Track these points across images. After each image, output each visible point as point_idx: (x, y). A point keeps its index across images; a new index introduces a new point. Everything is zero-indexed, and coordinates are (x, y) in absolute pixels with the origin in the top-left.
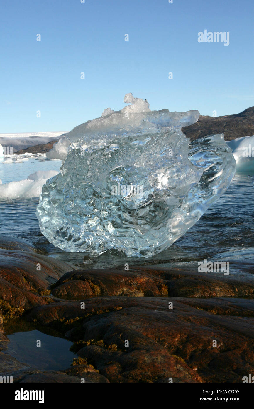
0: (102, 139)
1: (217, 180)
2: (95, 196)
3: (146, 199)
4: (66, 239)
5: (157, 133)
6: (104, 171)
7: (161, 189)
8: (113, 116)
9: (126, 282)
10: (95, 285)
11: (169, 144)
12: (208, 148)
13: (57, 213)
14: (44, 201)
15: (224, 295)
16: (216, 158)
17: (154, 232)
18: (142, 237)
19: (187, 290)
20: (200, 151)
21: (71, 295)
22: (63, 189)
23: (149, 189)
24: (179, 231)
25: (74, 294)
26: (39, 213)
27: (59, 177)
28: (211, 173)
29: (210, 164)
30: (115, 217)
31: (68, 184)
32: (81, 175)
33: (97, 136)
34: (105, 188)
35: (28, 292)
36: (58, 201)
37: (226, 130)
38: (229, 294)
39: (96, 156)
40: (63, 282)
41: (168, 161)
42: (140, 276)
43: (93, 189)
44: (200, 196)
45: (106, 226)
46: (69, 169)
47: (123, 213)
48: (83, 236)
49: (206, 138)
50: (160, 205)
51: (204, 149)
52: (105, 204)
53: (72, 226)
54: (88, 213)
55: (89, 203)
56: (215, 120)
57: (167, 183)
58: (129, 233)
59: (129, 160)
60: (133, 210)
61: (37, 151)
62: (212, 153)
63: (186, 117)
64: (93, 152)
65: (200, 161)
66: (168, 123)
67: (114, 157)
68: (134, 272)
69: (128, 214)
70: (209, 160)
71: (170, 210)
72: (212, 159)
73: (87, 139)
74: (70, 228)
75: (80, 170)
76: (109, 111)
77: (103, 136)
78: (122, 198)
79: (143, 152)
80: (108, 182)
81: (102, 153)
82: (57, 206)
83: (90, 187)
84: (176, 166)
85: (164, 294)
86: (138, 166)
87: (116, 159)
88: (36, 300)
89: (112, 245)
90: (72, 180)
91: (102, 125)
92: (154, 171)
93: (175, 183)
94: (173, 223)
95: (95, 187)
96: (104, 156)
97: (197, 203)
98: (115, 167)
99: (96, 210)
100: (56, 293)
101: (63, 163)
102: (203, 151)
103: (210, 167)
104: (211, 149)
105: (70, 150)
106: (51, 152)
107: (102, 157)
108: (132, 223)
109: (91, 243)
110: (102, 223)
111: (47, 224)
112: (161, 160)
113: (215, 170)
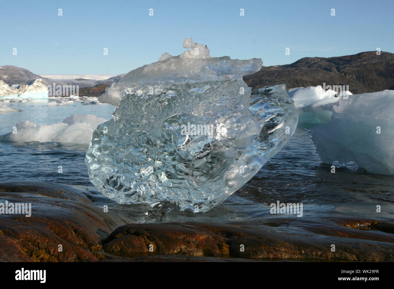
0: (158, 85)
1: (277, 133)
2: (149, 144)
3: (201, 150)
4: (116, 188)
5: (217, 81)
6: (160, 119)
7: (219, 140)
8: (172, 61)
9: (184, 239)
10: (151, 241)
11: (230, 93)
12: (269, 99)
13: (107, 161)
14: (95, 147)
15: (290, 257)
16: (277, 110)
17: (210, 185)
18: (198, 189)
19: (250, 250)
20: (260, 101)
21: (125, 252)
22: (115, 135)
23: (205, 139)
24: (236, 184)
25: (128, 250)
26: (88, 160)
27: (111, 122)
28: (271, 125)
29: (271, 115)
30: (169, 167)
31: (120, 131)
32: (135, 122)
33: (154, 81)
34: (160, 136)
35: (77, 247)
36: (110, 148)
37: (277, 80)
38: (295, 256)
39: (151, 102)
40: (116, 237)
41: (228, 110)
42: (199, 233)
43: (147, 137)
44: (259, 149)
45: (159, 175)
46: (122, 115)
47: (178, 164)
48: (134, 186)
49: (267, 88)
50: (218, 157)
51: (265, 100)
52: (160, 153)
53: (123, 175)
54: (141, 162)
55: (142, 152)
56: (267, 70)
57: (227, 134)
58: (183, 184)
59: (187, 108)
60: (189, 161)
61: (83, 94)
62: (273, 103)
63: (248, 66)
64: (149, 98)
65: (260, 112)
66: (229, 71)
67: (171, 104)
68: (192, 228)
69: (183, 164)
70: (270, 111)
71: (228, 162)
72: (273, 110)
73: (143, 84)
74: (120, 177)
75: (134, 116)
76: (167, 56)
77: (159, 82)
78: (177, 147)
79: (202, 101)
80: (163, 130)
81: (158, 99)
82: (108, 153)
83: (144, 134)
84: (237, 116)
85: (225, 254)
86: (196, 114)
87: (173, 106)
88: (86, 256)
89: (165, 197)
90: (125, 126)
91: (160, 70)
92: (213, 121)
93: (234, 134)
94: (230, 175)
95: (150, 135)
96: (160, 102)
97: (256, 156)
98: (171, 115)
99: (150, 159)
100: (108, 248)
101: (116, 108)
102: (264, 102)
103: (270, 118)
104: (272, 100)
105: (124, 95)
106: (104, 96)
107: (158, 104)
108: (187, 174)
109: (142, 193)
110: (155, 173)
111: (97, 172)
112: (220, 110)
113: (275, 122)
